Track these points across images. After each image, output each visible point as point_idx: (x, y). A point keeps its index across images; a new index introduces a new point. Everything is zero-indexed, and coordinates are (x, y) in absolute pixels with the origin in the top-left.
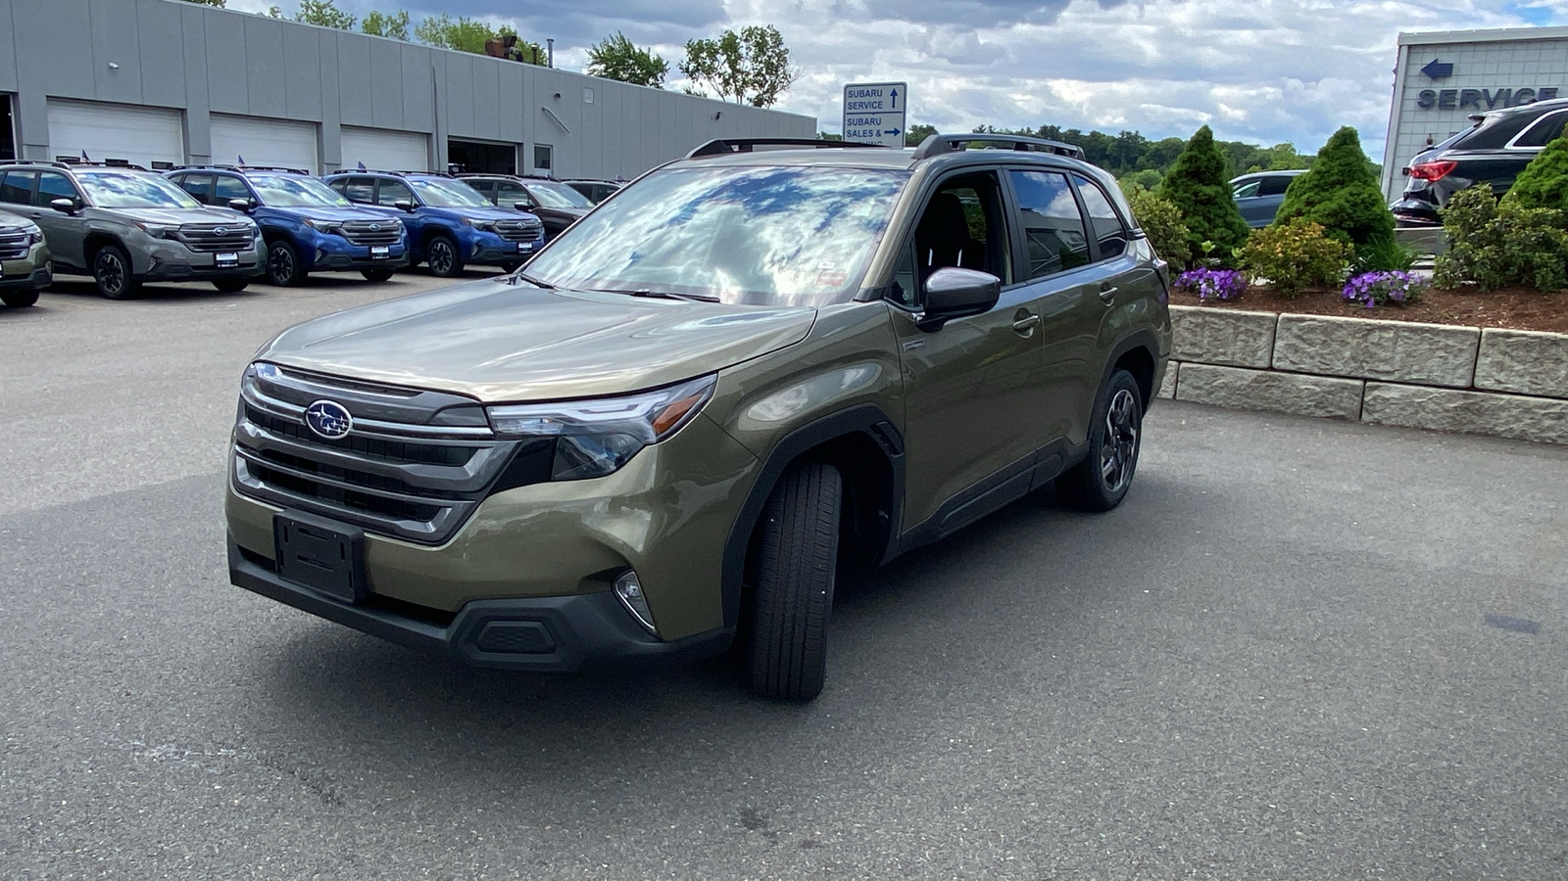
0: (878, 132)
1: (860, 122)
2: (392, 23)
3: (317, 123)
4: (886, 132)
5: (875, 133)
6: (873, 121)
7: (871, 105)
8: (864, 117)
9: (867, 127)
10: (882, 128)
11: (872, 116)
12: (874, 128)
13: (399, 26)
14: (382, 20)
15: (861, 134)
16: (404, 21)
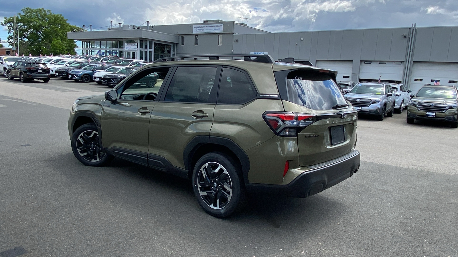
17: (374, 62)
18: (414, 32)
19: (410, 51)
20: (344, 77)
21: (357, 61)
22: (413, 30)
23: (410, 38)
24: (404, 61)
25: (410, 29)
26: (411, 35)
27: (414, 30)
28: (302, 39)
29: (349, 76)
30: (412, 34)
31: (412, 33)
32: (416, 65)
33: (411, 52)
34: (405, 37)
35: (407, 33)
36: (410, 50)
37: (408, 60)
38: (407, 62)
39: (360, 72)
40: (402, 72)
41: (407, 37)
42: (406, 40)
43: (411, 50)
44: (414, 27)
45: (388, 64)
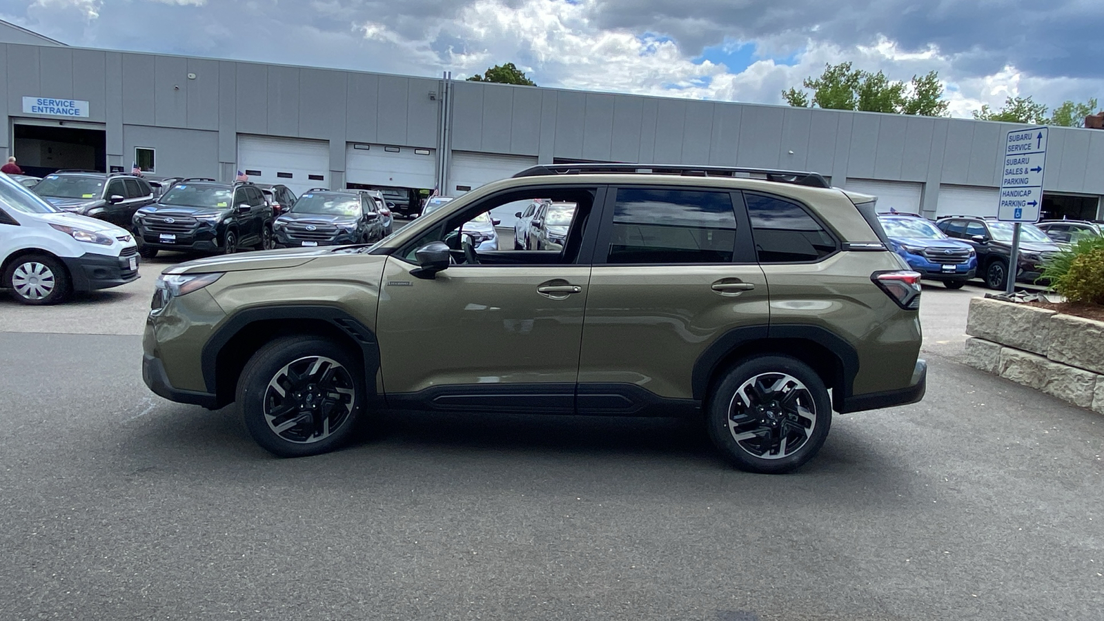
0: (1026, 169)
1: (1015, 162)
2: (1081, 108)
3: (923, 183)
4: (1032, 170)
5: (1024, 170)
6: (1023, 161)
7: (1023, 146)
8: (1018, 157)
9: (1019, 166)
10: (1030, 166)
11: (1022, 156)
12: (1024, 166)
13: (1087, 110)
14: (1073, 107)
15: (1015, 172)
16: (1092, 106)
17: (375, 147)
18: (449, 89)
19: (445, 130)
20: (311, 177)
21: (338, 141)
22: (447, 84)
23: (442, 102)
24: (435, 149)
25: (440, 81)
26: (444, 95)
27: (449, 86)
28: (193, 76)
29: (323, 177)
30: (446, 93)
31: (445, 91)
32: (457, 157)
33: (447, 131)
34: (432, 98)
35: (435, 90)
36: (444, 127)
37: (442, 147)
38: (442, 151)
39: (348, 166)
40: (433, 170)
41: (436, 98)
42: (435, 105)
43: (447, 127)
44: (447, 78)
45: (403, 153)
